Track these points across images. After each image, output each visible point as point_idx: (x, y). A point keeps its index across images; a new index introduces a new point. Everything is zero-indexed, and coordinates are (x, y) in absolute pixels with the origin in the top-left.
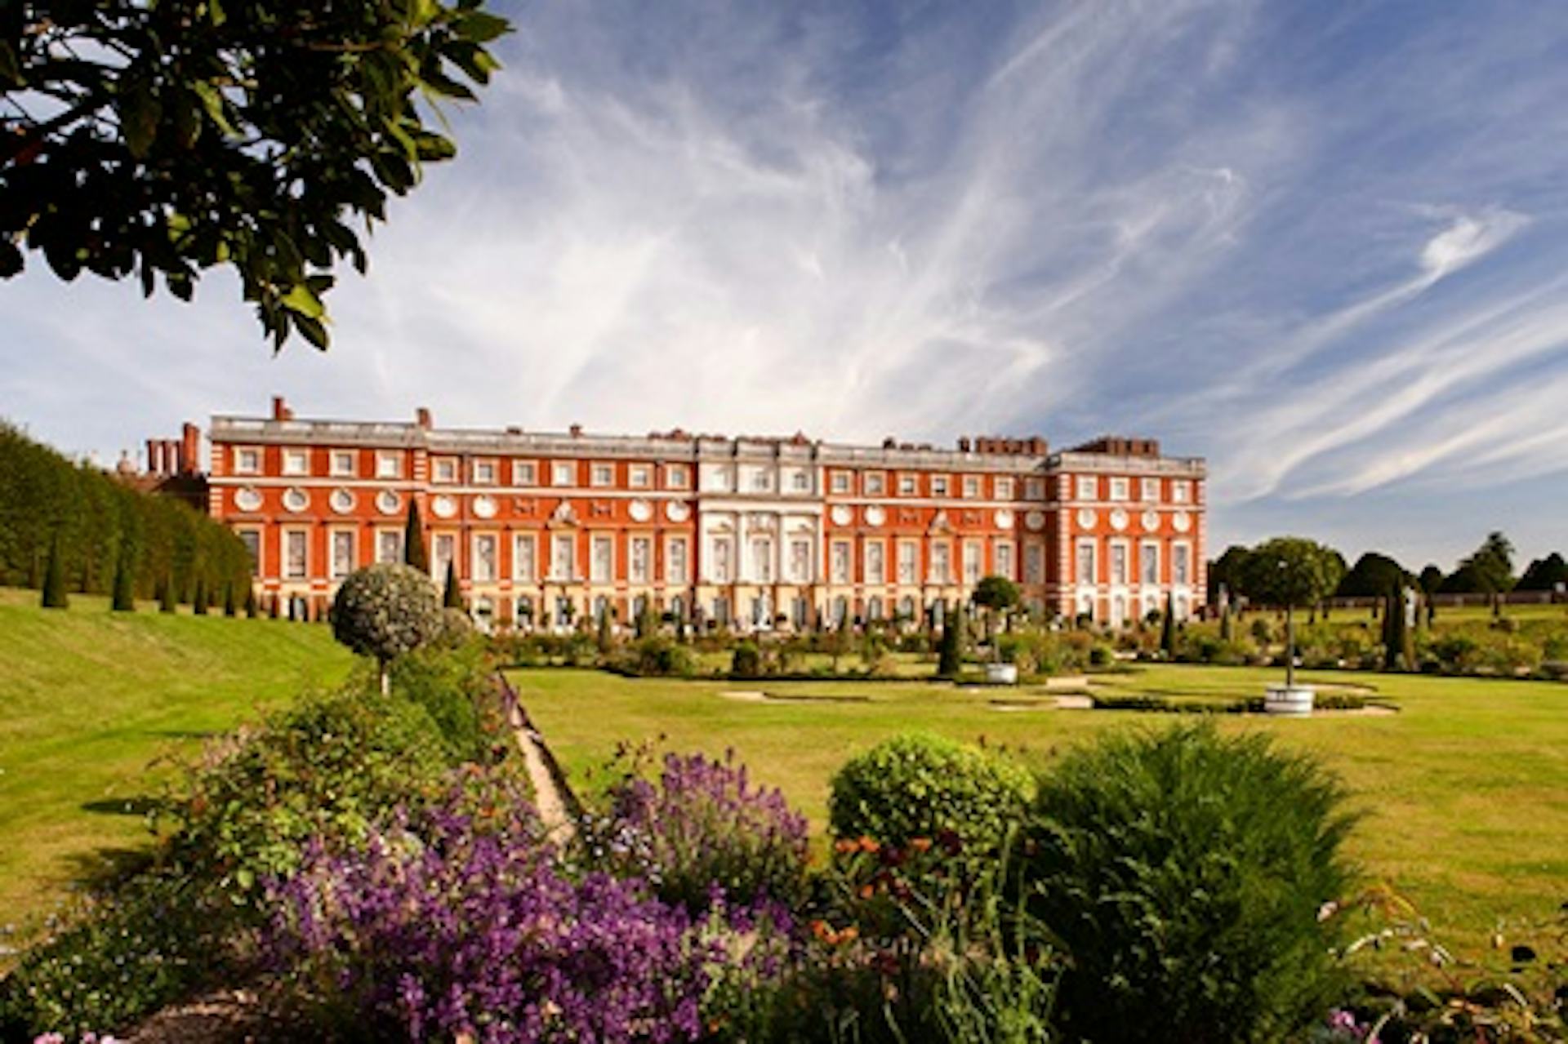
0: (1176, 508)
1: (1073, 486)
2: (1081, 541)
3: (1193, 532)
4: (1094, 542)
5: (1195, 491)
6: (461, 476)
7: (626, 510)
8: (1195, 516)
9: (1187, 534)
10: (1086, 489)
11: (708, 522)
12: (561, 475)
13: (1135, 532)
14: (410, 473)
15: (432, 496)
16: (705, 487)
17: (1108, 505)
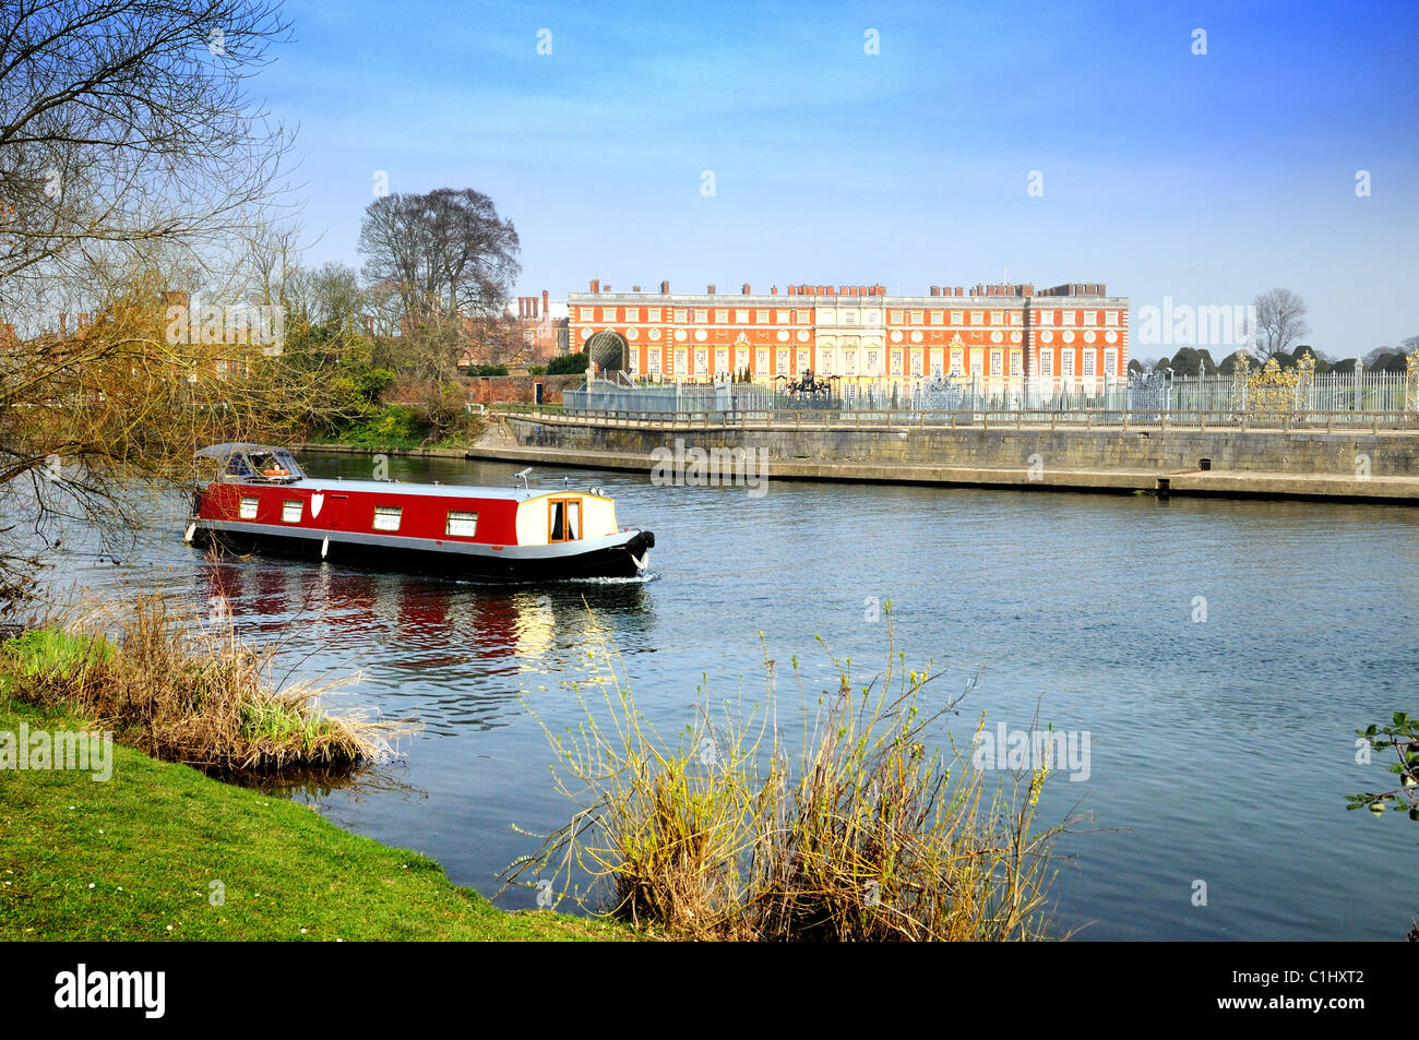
0: (1106, 329)
1: (1038, 316)
2: (1042, 350)
3: (1119, 343)
4: (1052, 350)
5: (1121, 318)
6: (688, 319)
7: (775, 336)
8: (1120, 334)
9: (1115, 344)
10: (1047, 318)
11: (819, 342)
12: (742, 316)
13: (1079, 343)
14: (664, 320)
15: (674, 330)
16: (818, 322)
17: (1062, 328)
